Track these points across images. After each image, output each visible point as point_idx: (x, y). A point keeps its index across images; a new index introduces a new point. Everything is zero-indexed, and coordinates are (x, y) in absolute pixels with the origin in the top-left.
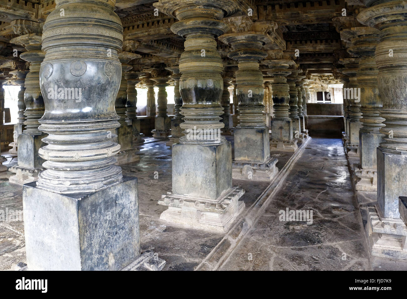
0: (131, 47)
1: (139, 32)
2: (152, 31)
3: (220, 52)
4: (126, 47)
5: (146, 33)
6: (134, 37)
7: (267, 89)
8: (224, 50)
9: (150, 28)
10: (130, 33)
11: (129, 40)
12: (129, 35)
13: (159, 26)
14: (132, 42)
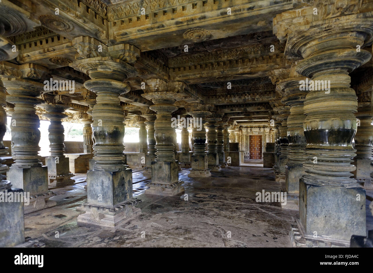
0: (180, 89)
1: (191, 74)
2: (205, 73)
3: (237, 99)
4: (175, 88)
5: (198, 76)
6: (185, 78)
7: (241, 132)
8: (240, 97)
9: (204, 70)
10: (181, 74)
11: (179, 81)
12: (180, 76)
13: (213, 68)
14: (181, 83)
